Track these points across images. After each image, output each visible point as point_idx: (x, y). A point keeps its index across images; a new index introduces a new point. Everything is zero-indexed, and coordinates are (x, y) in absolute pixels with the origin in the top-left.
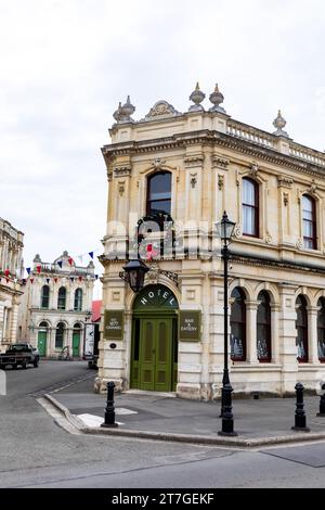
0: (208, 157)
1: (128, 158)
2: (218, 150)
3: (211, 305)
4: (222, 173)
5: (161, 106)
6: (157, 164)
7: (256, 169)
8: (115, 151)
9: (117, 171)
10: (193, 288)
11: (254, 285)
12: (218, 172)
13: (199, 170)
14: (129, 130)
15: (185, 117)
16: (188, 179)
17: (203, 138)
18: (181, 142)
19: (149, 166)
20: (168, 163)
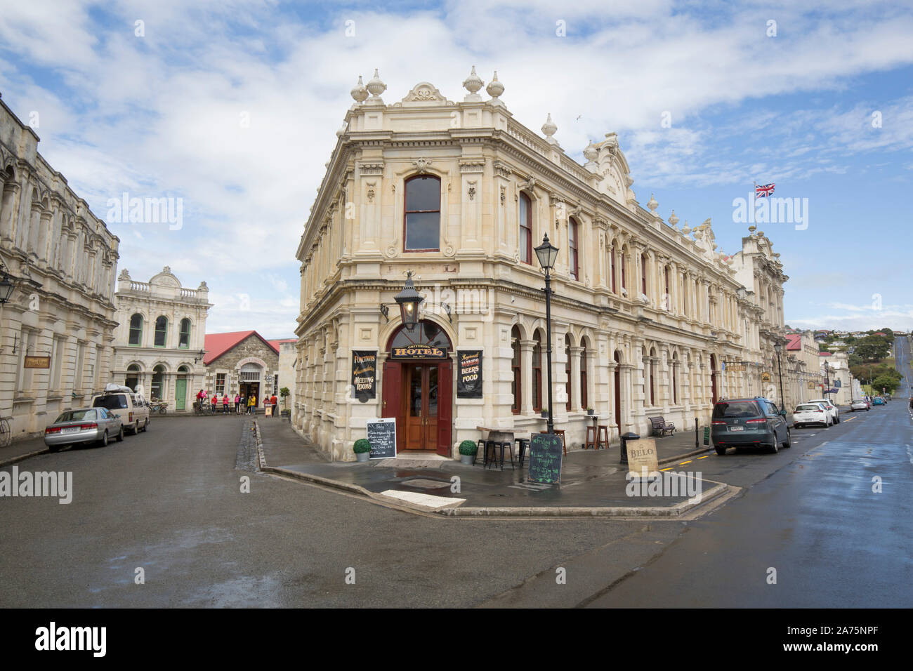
0: (489, 163)
1: (379, 153)
2: (501, 155)
3: (496, 346)
4: (504, 184)
5: (425, 90)
6: (422, 165)
7: (533, 182)
8: (363, 142)
9: (365, 169)
10: (473, 325)
11: (531, 321)
12: (501, 182)
13: (478, 178)
14: (380, 115)
15: (460, 108)
16: (465, 188)
17: (485, 138)
18: (457, 139)
19: (410, 166)
20: (436, 165)
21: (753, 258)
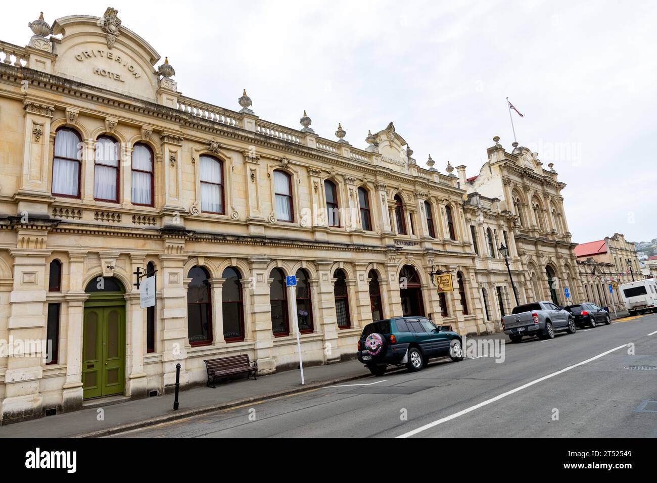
21: (500, 166)
